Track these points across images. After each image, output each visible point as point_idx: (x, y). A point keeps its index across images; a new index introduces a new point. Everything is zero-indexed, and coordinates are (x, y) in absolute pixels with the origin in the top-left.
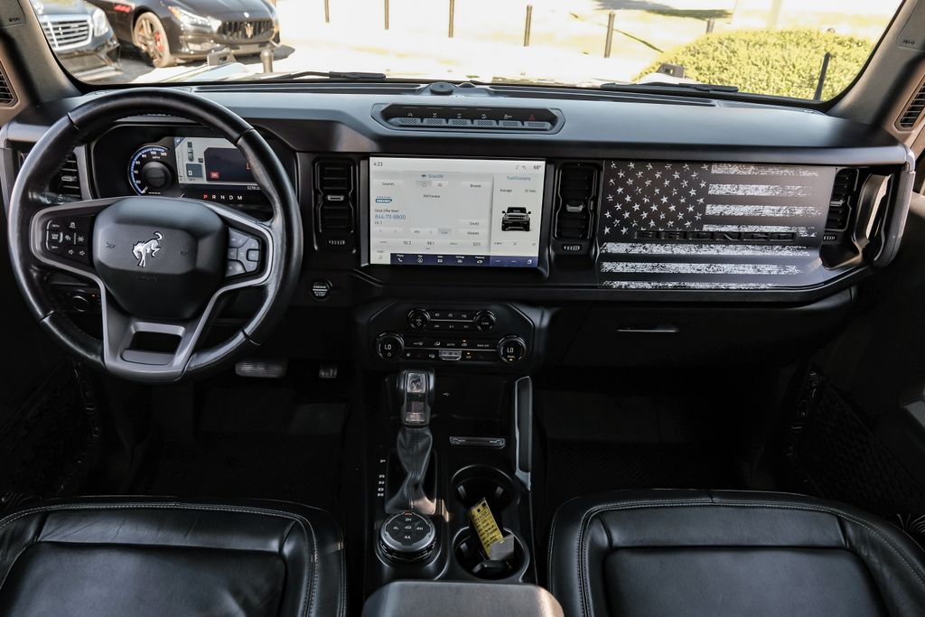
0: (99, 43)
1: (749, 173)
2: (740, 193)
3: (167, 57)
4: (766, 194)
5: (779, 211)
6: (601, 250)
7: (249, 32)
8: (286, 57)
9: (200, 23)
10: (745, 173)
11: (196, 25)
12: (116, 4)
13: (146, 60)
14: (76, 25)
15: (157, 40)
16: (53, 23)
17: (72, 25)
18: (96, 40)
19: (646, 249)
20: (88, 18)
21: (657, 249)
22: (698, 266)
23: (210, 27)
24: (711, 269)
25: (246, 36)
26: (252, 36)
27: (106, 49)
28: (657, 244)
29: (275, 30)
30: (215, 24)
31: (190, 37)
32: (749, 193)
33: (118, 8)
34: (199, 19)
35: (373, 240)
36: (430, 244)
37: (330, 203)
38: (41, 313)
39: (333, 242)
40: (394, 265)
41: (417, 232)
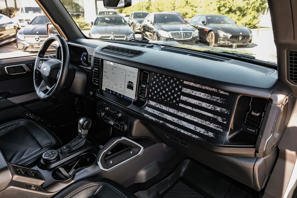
0: (194, 38)
1: (198, 87)
2: (193, 94)
3: (213, 44)
4: (204, 97)
5: (209, 106)
6: (148, 102)
7: (240, 38)
8: (253, 47)
9: (225, 35)
10: (196, 86)
11: (224, 35)
12: (205, 29)
13: (208, 44)
14: (189, 33)
15: (212, 39)
16: (183, 33)
17: (188, 34)
18: (193, 38)
19: (161, 107)
20: (193, 32)
21: (164, 108)
22: (174, 118)
23: (228, 36)
24: (178, 122)
25: (239, 40)
26: (241, 40)
27: (196, 40)
28: (164, 106)
29: (250, 39)
30: (229, 36)
31: (221, 39)
32: (197, 95)
33: (205, 30)
34: (226, 34)
35: (103, 83)
36: (113, 87)
37: (95, 70)
38: (34, 79)
39: (96, 81)
40: (106, 91)
41: (110, 83)
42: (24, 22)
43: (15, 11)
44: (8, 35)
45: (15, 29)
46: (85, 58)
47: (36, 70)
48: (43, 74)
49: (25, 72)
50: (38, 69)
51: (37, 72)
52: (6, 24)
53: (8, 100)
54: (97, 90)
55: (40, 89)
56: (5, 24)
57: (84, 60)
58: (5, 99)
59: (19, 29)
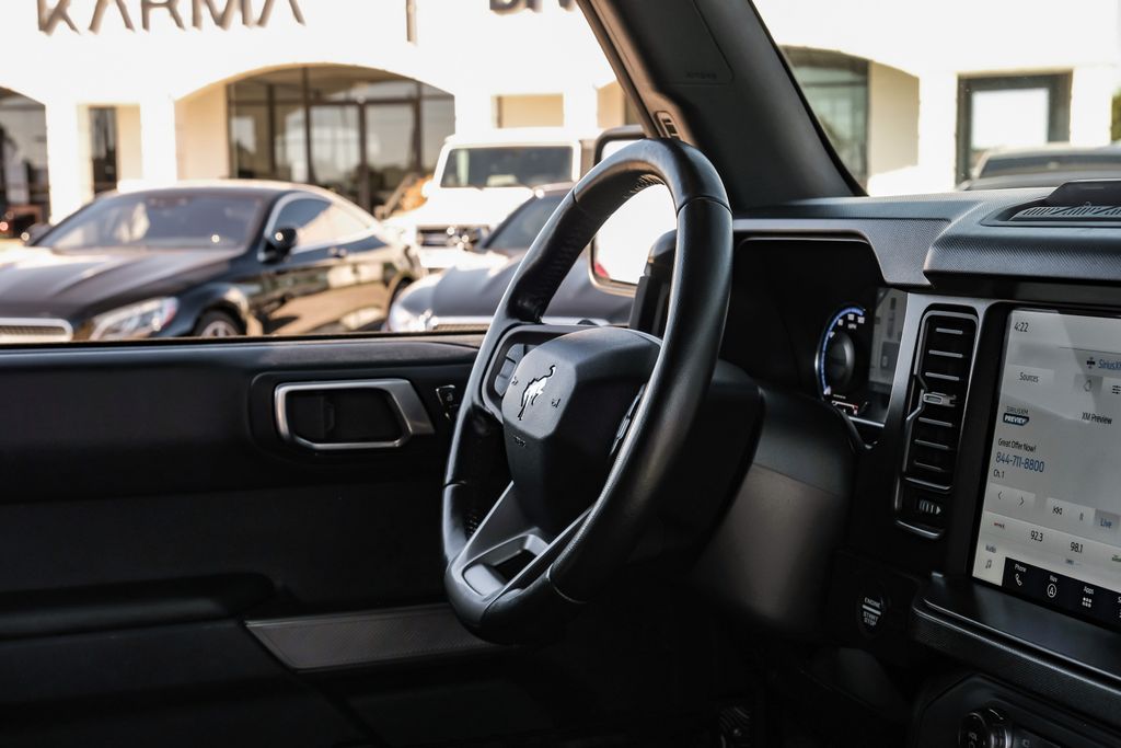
35: (988, 517)
36: (1075, 547)
37: (930, 410)
38: (448, 478)
39: (925, 506)
40: (1008, 587)
41: (1057, 510)
42: (449, 241)
43: (408, 180)
44: (336, 322)
45: (386, 282)
46: (848, 351)
47: (476, 412)
48: (520, 425)
49: (397, 443)
50: (490, 407)
51: (481, 430)
52: (340, 247)
53: (248, 632)
54: (930, 578)
55: (472, 553)
56: (333, 251)
57: (841, 371)
58: (231, 624)
59: (408, 280)
